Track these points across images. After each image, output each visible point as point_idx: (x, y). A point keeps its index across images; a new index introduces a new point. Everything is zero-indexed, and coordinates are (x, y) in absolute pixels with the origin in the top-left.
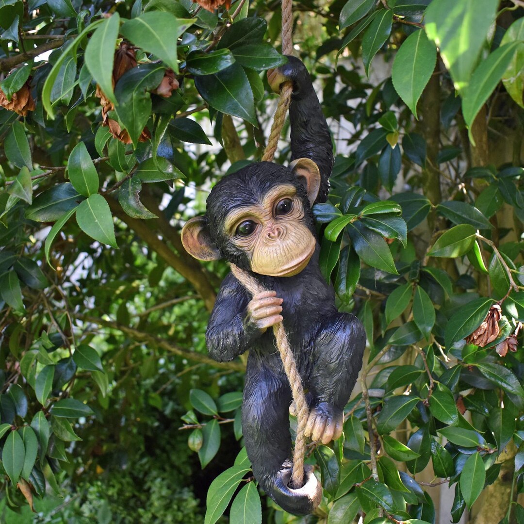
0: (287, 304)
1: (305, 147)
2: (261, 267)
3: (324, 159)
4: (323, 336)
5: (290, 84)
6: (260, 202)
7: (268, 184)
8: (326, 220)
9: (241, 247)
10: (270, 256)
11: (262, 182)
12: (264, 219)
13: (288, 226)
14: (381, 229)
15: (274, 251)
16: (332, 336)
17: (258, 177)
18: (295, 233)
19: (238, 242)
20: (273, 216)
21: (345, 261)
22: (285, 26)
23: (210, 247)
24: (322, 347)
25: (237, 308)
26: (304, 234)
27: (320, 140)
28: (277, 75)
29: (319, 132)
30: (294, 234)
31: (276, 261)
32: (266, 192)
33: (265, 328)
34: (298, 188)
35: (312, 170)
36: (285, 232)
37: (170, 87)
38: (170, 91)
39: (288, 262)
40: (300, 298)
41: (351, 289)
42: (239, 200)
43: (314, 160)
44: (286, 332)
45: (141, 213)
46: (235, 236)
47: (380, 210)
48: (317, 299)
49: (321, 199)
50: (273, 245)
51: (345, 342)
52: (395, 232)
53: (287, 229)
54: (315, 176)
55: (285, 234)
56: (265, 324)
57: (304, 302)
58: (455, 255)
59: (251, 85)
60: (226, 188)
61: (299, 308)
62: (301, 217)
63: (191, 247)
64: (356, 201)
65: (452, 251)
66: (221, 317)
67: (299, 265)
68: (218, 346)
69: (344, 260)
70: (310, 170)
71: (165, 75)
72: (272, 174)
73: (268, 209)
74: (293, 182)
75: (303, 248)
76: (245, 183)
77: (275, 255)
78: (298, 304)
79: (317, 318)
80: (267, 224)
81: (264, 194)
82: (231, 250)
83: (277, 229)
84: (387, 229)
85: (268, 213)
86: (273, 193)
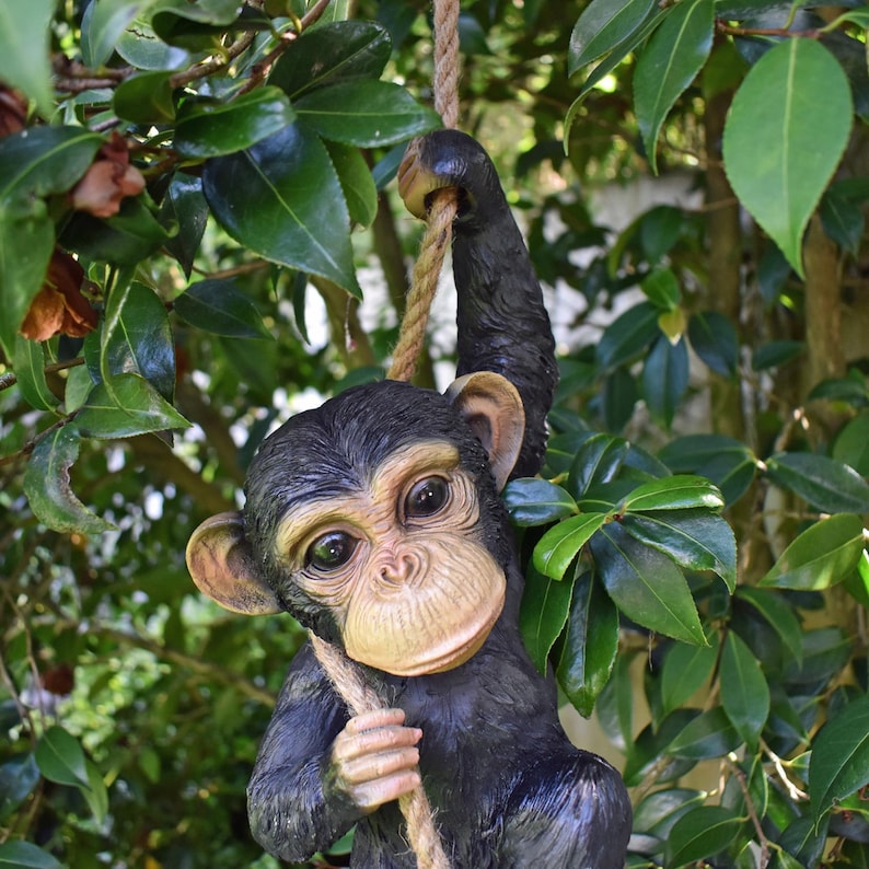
0: (437, 730)
1: (488, 345)
2: (365, 652)
3: (533, 373)
4: (525, 814)
5: (451, 196)
6: (366, 487)
7: (386, 440)
8: (537, 519)
9: (320, 596)
10: (385, 628)
11: (372, 436)
12: (375, 530)
13: (434, 548)
14: (672, 545)
15: (396, 617)
16: (545, 820)
17: (362, 421)
18: (450, 569)
19: (311, 585)
20: (398, 520)
21: (583, 612)
22: (441, 63)
23: (260, 582)
24: (522, 844)
25: (323, 728)
26: (473, 569)
27: (525, 328)
28: (419, 173)
29: (520, 311)
30: (446, 572)
31: (401, 641)
32: (379, 463)
33: (371, 808)
34: (462, 450)
35: (503, 399)
36: (425, 565)
37: (114, 189)
38: (113, 198)
39: (430, 644)
40: (470, 715)
41: (595, 678)
42: (313, 480)
43: (510, 375)
44: (433, 805)
45: (74, 520)
46: (305, 567)
47: (670, 502)
48: (510, 715)
49: (527, 467)
50: (393, 601)
51: (577, 842)
52: (706, 554)
53: (429, 556)
54: (511, 413)
55: (423, 572)
56: (373, 796)
57: (479, 724)
58: (822, 583)
59: (344, 186)
60: (284, 448)
61: (468, 740)
62: (470, 522)
63: (213, 583)
64: (607, 469)
65: (816, 574)
66: (283, 750)
67: (461, 652)
68: (269, 827)
69: (579, 606)
70: (498, 399)
71: (100, 157)
72: (399, 416)
73: (386, 505)
74: (452, 434)
75: (470, 608)
76: (332, 436)
77: (398, 625)
78: (464, 729)
79: (512, 759)
80: (381, 540)
81: (374, 468)
82: (297, 601)
83: (405, 558)
84: (688, 545)
85: (384, 515)
86: (397, 465)
